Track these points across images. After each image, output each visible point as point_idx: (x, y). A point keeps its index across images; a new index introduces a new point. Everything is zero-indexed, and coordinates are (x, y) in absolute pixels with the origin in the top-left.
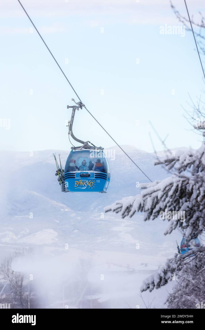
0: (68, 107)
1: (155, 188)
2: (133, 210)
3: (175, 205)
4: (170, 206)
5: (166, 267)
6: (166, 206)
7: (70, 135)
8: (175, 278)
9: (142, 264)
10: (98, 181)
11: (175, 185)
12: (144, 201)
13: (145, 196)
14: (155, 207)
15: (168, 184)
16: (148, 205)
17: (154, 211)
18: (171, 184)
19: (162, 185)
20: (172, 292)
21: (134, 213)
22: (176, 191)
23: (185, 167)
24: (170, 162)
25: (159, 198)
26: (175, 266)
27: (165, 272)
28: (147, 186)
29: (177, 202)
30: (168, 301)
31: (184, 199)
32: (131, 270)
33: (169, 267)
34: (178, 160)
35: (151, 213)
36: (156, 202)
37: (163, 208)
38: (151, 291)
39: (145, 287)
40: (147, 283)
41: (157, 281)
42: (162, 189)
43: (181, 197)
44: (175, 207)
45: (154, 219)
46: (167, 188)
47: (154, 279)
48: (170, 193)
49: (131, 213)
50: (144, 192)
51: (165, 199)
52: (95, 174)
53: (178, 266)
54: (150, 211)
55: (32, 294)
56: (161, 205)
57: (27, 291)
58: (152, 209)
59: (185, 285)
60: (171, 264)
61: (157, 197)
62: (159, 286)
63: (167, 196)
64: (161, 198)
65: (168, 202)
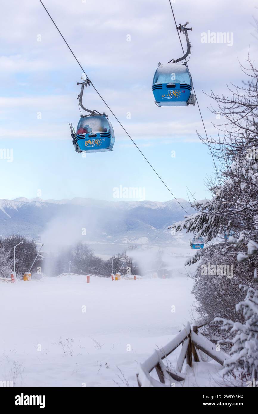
0: (78, 84)
1: (191, 218)
2: (181, 228)
3: (200, 225)
4: (198, 226)
5: (196, 254)
6: (196, 226)
7: (80, 106)
8: (201, 259)
9: (187, 253)
10: (104, 139)
11: (200, 216)
12: (186, 223)
13: (186, 221)
14: (191, 226)
15: (197, 216)
16: (188, 226)
17: (191, 228)
18: (199, 216)
19: (194, 216)
20: (199, 265)
21: (181, 229)
22: (201, 219)
23: (205, 208)
24: (198, 205)
25: (193, 222)
26: (201, 254)
27: (196, 257)
28: (188, 217)
29: (201, 224)
30: (197, 270)
31: (205, 223)
32: (182, 256)
33: (198, 254)
34: (202, 205)
35: (189, 229)
36: (192, 224)
37: (195, 227)
38: (189, 265)
39: (187, 264)
40: (188, 261)
41: (192, 261)
42: (194, 218)
43: (203, 222)
44: (200, 226)
45: (190, 232)
46: (197, 218)
47: (190, 259)
48: (198, 220)
49: (180, 229)
50: (186, 219)
51: (196, 223)
52: (101, 134)
53: (202, 254)
54: (189, 228)
55: (136, 267)
56: (194, 225)
57: (134, 266)
58: (190, 227)
59: (205, 262)
60: (199, 253)
61: (192, 222)
62: (193, 263)
63: (197, 221)
64: (194, 222)
65: (197, 224)
